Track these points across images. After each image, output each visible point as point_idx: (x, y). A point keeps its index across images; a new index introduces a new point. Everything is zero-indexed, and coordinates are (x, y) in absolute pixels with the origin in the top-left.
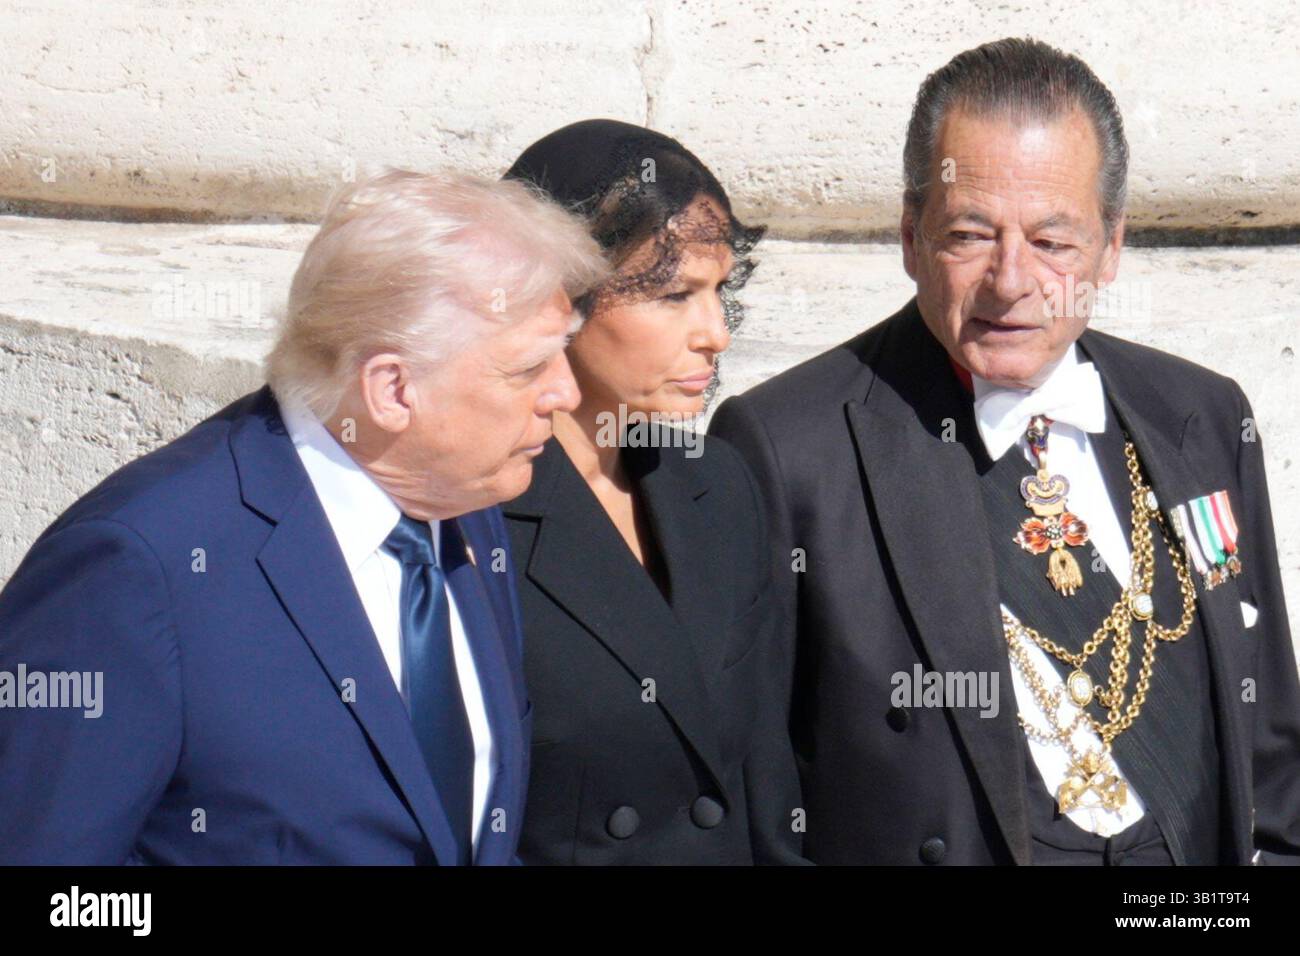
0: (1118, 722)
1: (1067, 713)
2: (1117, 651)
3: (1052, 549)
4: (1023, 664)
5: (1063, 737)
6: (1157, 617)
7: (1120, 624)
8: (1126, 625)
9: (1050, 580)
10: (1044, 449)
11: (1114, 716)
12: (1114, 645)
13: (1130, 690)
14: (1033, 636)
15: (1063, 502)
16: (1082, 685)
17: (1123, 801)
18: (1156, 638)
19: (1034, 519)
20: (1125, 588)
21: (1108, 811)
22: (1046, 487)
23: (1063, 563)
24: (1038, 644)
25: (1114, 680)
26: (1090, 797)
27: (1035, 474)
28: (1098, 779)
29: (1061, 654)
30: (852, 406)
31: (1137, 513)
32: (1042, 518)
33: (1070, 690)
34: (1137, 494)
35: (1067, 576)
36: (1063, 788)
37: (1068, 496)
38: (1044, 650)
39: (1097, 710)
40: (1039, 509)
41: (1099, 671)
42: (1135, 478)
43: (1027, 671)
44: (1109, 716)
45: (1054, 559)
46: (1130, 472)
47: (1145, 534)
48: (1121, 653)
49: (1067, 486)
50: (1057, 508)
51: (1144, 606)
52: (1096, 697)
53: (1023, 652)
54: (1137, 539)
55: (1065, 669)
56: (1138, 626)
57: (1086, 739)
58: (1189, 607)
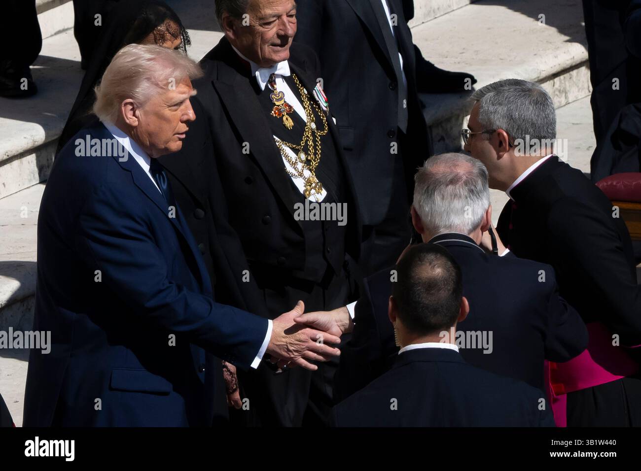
0: (314, 164)
1: (300, 166)
2: (309, 142)
3: (283, 115)
4: (285, 155)
5: (301, 175)
6: (317, 128)
7: (308, 134)
8: (310, 134)
9: (284, 125)
10: (275, 84)
11: (313, 163)
12: (308, 140)
13: (315, 154)
14: (286, 144)
15: (283, 100)
16: (303, 156)
17: (322, 190)
18: (319, 135)
19: (276, 107)
20: (306, 122)
21: (318, 194)
22: (278, 96)
23: (287, 119)
24: (288, 146)
25: (310, 151)
26: (313, 191)
27: (274, 92)
28: (314, 185)
29: (295, 147)
30: (214, 81)
31: (303, 96)
32: (278, 106)
33: (300, 158)
34: (301, 90)
35: (289, 123)
36: (305, 191)
37: (285, 98)
38: (290, 148)
39: (308, 162)
40: (277, 103)
41: (306, 150)
42: (299, 85)
43: (287, 157)
44: (311, 164)
45: (284, 118)
46: (297, 84)
47: (307, 103)
48: (311, 143)
49: (284, 94)
50: (282, 102)
51: (313, 126)
52: (307, 159)
53: (284, 150)
54: (306, 105)
55: (296, 151)
56: (313, 133)
57: (307, 173)
58: (325, 123)
